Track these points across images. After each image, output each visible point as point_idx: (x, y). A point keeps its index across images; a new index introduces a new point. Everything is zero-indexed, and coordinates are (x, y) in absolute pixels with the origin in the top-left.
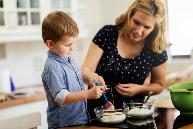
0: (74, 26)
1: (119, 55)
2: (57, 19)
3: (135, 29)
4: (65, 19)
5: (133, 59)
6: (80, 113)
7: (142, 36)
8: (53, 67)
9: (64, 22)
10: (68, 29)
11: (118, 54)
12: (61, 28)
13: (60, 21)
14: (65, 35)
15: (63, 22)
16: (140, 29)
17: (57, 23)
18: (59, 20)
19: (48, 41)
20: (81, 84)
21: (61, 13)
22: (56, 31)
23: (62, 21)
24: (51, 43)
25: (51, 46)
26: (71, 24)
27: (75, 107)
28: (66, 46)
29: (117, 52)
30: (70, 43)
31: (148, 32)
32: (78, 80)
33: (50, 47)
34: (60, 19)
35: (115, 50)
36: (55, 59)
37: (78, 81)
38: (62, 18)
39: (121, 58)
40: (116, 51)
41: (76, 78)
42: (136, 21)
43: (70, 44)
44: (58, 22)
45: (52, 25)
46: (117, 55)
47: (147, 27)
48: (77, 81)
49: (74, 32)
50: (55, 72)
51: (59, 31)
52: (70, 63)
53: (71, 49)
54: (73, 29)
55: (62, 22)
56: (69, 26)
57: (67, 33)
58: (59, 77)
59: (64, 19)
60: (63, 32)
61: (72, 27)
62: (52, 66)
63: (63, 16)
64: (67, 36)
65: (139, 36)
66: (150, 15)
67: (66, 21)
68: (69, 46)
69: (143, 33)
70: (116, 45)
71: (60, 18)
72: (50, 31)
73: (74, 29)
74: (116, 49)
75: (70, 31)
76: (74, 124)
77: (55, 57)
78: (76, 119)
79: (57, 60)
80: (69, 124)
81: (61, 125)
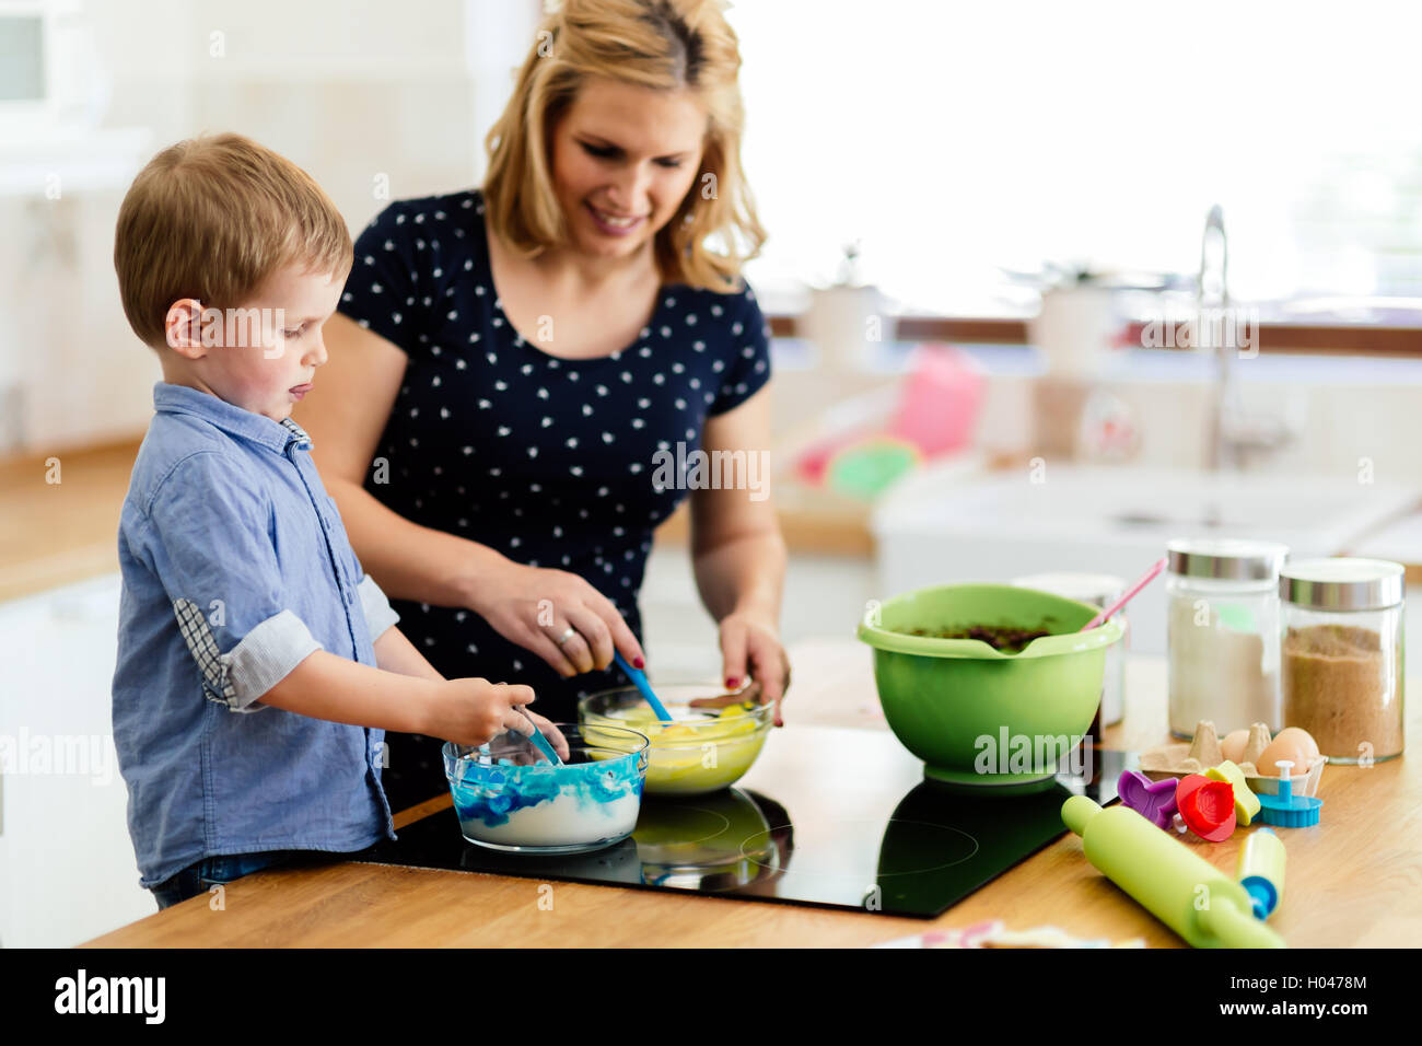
1: (528, 346)
3: (606, 187)
5: (616, 355)
6: (341, 773)
7: (651, 216)
8: (220, 463)
10: (306, 227)
11: (519, 343)
12: (265, 222)
13: (252, 182)
15: (271, 189)
16: (631, 180)
17: (241, 195)
18: (248, 173)
20: (351, 603)
22: (236, 239)
27: (309, 733)
29: (509, 331)
31: (677, 185)
32: (335, 570)
33: (188, 345)
35: (498, 323)
36: (211, 421)
37: (333, 579)
38: (257, 163)
39: (545, 357)
40: (502, 328)
42: (593, 142)
43: (306, 326)
46: (516, 348)
47: (666, 162)
52: (292, 462)
57: (300, 253)
58: (252, 524)
59: (275, 172)
60: (277, 245)
62: (211, 459)
65: (636, 221)
66: (668, 88)
67: (287, 184)
68: (298, 332)
69: (654, 201)
70: (492, 295)
71: (251, 165)
74: (500, 314)
76: (303, 843)
77: (209, 408)
78: (320, 816)
79: (225, 427)
80: (269, 841)
81: (219, 842)
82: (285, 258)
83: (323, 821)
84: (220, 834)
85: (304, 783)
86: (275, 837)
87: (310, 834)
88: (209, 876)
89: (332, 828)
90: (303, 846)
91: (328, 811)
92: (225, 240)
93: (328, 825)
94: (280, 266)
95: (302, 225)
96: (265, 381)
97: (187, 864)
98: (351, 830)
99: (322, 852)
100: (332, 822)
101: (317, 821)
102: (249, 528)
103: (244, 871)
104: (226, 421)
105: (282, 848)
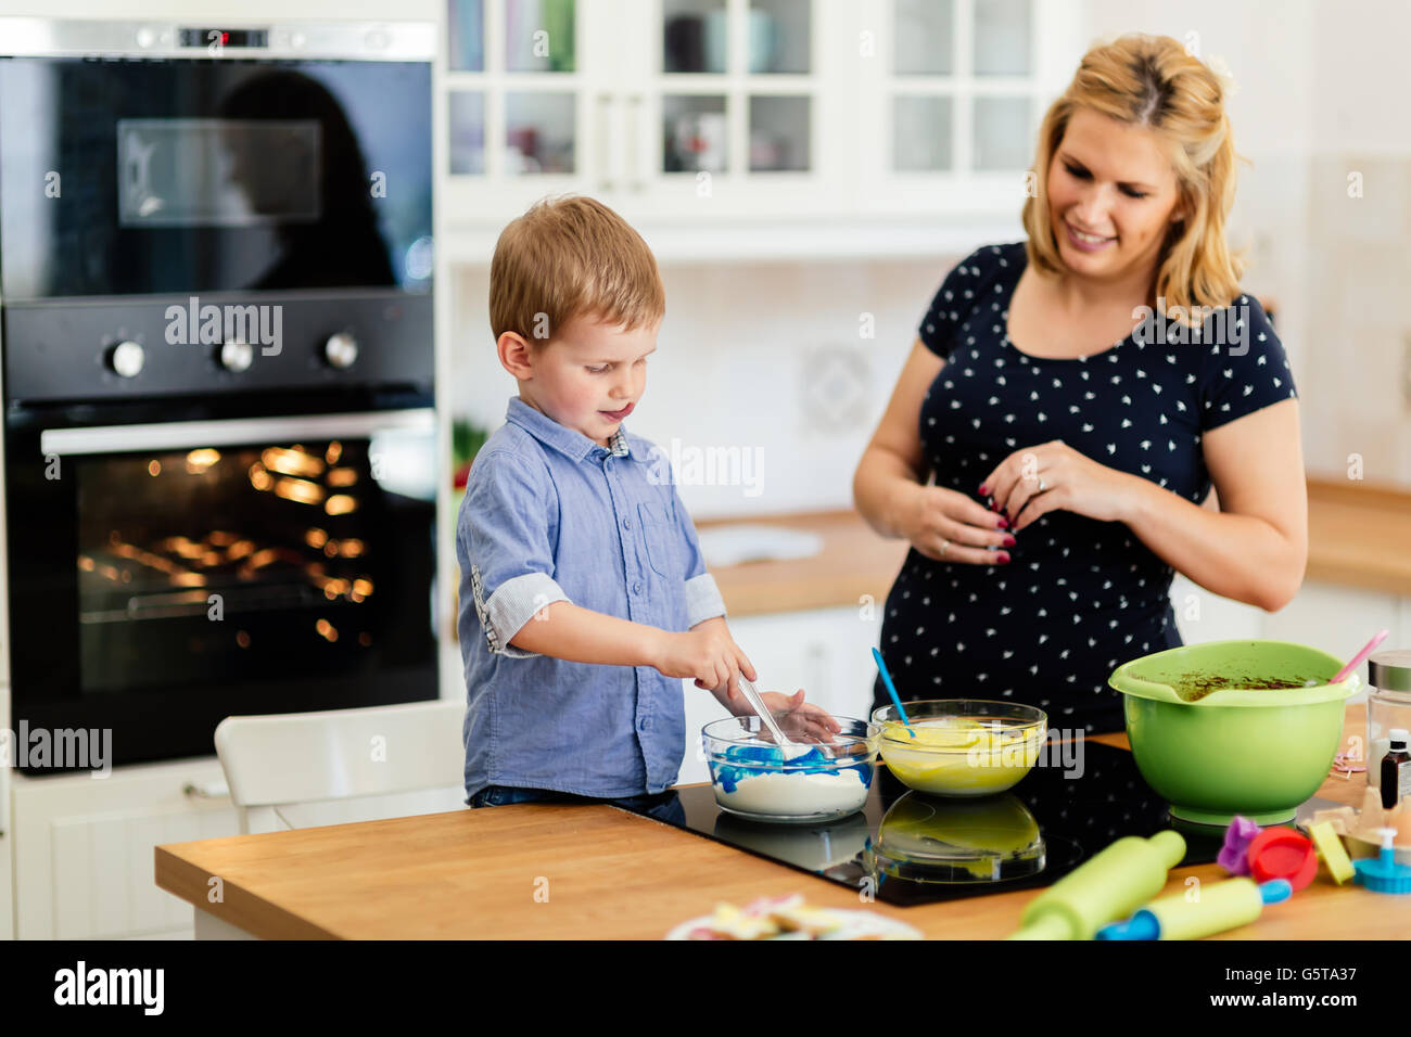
0: (633, 272)
2: (554, 233)
3: (1075, 204)
4: (595, 237)
9: (584, 248)
10: (602, 281)
12: (567, 277)
13: (565, 241)
14: (586, 312)
15: (580, 249)
17: (552, 251)
18: (565, 234)
19: (507, 338)
20: (636, 593)
21: (580, 204)
22: (542, 289)
23: (578, 244)
24: (522, 349)
25: (520, 366)
26: (618, 261)
27: (574, 697)
28: (590, 370)
30: (614, 358)
32: (624, 564)
33: (516, 368)
34: (570, 234)
36: (531, 431)
37: (620, 571)
38: (577, 227)
41: (613, 552)
42: (1069, 161)
43: (614, 366)
44: (555, 247)
45: (528, 260)
47: (1129, 191)
48: (615, 568)
49: (632, 303)
50: (510, 483)
51: (556, 291)
52: (603, 471)
53: (620, 388)
54: (625, 287)
55: (575, 249)
56: (611, 268)
57: (594, 305)
59: (591, 236)
60: (574, 296)
61: (623, 276)
63: (588, 220)
64: (592, 318)
65: (1107, 241)
66: (1128, 121)
67: (597, 246)
68: (605, 370)
71: (571, 228)
72: (516, 290)
73: (631, 286)
75: (609, 299)
76: (558, 785)
77: (532, 419)
78: (576, 766)
79: (540, 437)
80: (535, 780)
81: (497, 774)
82: (580, 309)
83: (579, 770)
84: (499, 768)
85: (570, 737)
86: (539, 777)
87: (567, 780)
88: (489, 801)
89: (585, 777)
90: (559, 788)
91: (583, 763)
92: (533, 289)
93: (583, 774)
94: (577, 315)
95: (599, 280)
96: (573, 406)
97: (478, 789)
98: (602, 780)
99: (575, 795)
100: (586, 771)
101: (573, 769)
102: (521, 514)
103: (515, 799)
104: (542, 433)
105: (543, 787)
